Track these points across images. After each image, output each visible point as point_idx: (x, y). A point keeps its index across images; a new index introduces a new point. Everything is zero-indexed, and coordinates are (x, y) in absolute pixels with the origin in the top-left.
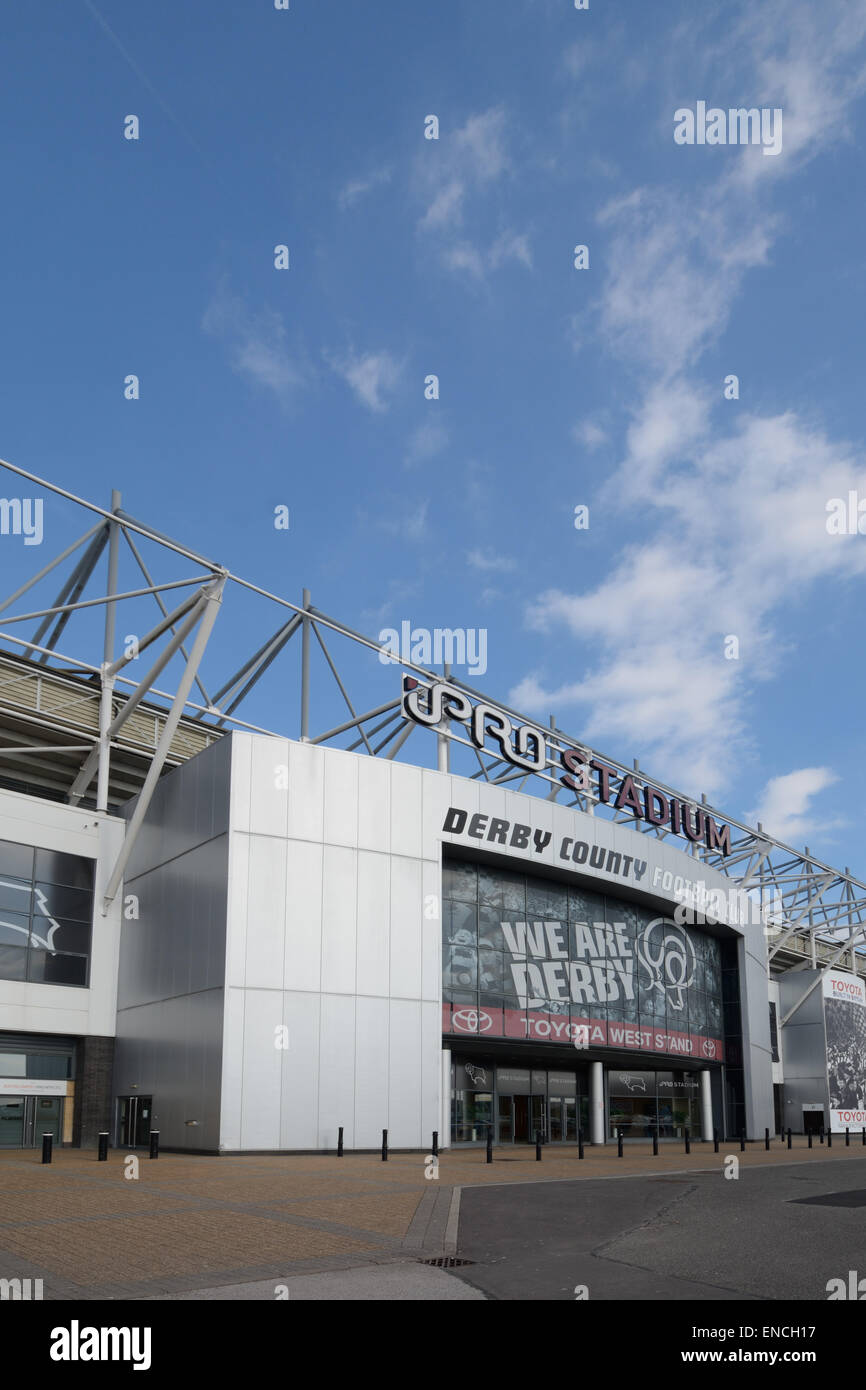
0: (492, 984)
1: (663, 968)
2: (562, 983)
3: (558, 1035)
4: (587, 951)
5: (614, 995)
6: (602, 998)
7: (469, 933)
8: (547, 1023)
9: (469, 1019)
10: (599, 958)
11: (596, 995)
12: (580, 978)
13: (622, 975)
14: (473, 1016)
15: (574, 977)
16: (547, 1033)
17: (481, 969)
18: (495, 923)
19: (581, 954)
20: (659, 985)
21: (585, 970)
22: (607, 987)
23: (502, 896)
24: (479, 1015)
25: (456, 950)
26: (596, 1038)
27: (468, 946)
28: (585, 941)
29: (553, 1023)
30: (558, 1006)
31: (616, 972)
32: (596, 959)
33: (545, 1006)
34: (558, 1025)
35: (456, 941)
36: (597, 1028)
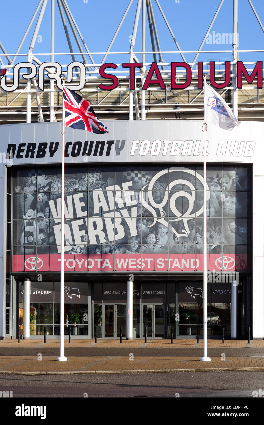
0: (43, 240)
1: (167, 208)
2: (83, 233)
3: (80, 267)
4: (101, 208)
5: (121, 235)
6: (111, 239)
7: (33, 211)
8: (73, 260)
9: (32, 263)
10: (110, 211)
11: (107, 238)
12: (95, 227)
13: (128, 220)
14: (34, 261)
15: (91, 227)
16: (73, 267)
17: (38, 231)
18: (46, 201)
19: (96, 211)
20: (162, 221)
21: (99, 221)
22: (116, 231)
23: (49, 184)
24: (37, 260)
25: (27, 222)
26: (105, 267)
27: (33, 219)
28: (100, 201)
29: (77, 260)
30: (81, 249)
31: (123, 218)
32: (107, 212)
33: (73, 250)
34: (80, 261)
35: (27, 217)
36: (107, 260)
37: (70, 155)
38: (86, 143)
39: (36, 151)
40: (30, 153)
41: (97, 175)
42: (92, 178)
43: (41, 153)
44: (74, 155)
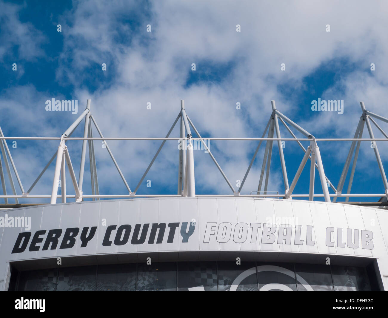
37: (113, 243)
38: (138, 226)
39: (60, 240)
40: (51, 243)
41: (149, 277)
42: (142, 281)
43: (68, 242)
44: (118, 242)
